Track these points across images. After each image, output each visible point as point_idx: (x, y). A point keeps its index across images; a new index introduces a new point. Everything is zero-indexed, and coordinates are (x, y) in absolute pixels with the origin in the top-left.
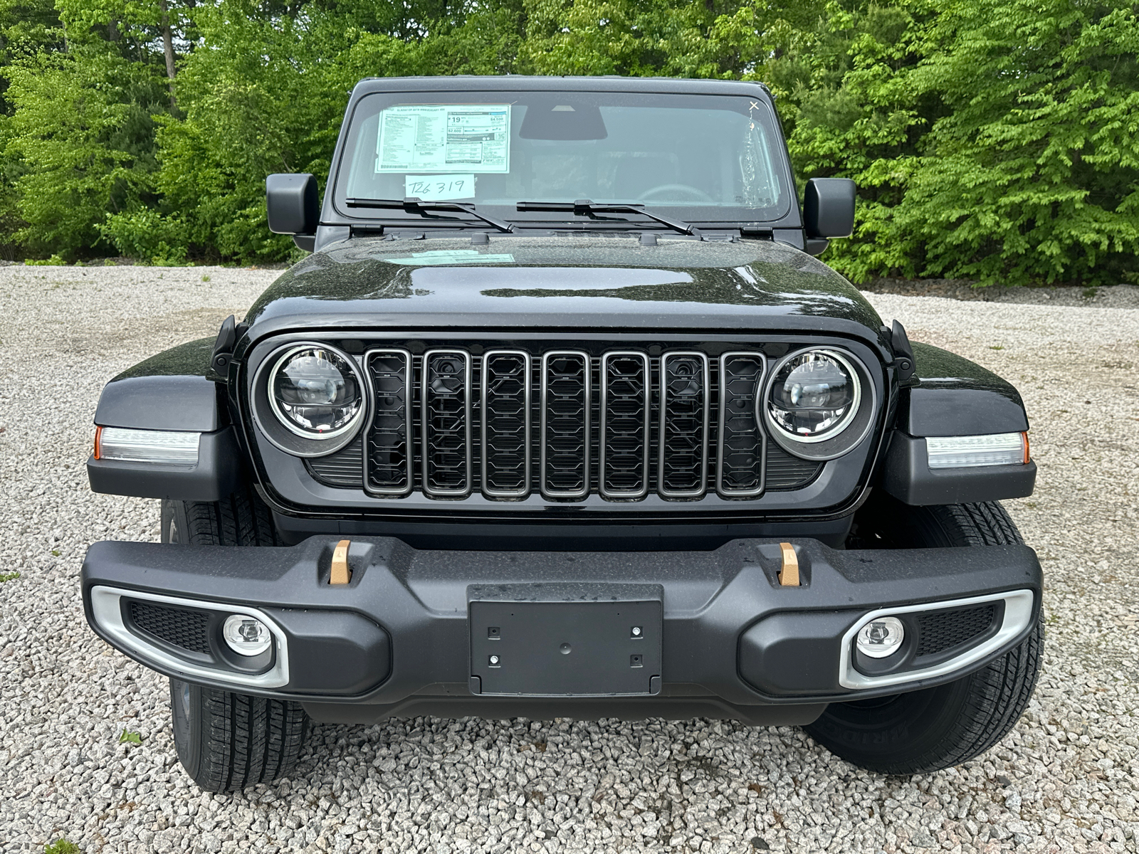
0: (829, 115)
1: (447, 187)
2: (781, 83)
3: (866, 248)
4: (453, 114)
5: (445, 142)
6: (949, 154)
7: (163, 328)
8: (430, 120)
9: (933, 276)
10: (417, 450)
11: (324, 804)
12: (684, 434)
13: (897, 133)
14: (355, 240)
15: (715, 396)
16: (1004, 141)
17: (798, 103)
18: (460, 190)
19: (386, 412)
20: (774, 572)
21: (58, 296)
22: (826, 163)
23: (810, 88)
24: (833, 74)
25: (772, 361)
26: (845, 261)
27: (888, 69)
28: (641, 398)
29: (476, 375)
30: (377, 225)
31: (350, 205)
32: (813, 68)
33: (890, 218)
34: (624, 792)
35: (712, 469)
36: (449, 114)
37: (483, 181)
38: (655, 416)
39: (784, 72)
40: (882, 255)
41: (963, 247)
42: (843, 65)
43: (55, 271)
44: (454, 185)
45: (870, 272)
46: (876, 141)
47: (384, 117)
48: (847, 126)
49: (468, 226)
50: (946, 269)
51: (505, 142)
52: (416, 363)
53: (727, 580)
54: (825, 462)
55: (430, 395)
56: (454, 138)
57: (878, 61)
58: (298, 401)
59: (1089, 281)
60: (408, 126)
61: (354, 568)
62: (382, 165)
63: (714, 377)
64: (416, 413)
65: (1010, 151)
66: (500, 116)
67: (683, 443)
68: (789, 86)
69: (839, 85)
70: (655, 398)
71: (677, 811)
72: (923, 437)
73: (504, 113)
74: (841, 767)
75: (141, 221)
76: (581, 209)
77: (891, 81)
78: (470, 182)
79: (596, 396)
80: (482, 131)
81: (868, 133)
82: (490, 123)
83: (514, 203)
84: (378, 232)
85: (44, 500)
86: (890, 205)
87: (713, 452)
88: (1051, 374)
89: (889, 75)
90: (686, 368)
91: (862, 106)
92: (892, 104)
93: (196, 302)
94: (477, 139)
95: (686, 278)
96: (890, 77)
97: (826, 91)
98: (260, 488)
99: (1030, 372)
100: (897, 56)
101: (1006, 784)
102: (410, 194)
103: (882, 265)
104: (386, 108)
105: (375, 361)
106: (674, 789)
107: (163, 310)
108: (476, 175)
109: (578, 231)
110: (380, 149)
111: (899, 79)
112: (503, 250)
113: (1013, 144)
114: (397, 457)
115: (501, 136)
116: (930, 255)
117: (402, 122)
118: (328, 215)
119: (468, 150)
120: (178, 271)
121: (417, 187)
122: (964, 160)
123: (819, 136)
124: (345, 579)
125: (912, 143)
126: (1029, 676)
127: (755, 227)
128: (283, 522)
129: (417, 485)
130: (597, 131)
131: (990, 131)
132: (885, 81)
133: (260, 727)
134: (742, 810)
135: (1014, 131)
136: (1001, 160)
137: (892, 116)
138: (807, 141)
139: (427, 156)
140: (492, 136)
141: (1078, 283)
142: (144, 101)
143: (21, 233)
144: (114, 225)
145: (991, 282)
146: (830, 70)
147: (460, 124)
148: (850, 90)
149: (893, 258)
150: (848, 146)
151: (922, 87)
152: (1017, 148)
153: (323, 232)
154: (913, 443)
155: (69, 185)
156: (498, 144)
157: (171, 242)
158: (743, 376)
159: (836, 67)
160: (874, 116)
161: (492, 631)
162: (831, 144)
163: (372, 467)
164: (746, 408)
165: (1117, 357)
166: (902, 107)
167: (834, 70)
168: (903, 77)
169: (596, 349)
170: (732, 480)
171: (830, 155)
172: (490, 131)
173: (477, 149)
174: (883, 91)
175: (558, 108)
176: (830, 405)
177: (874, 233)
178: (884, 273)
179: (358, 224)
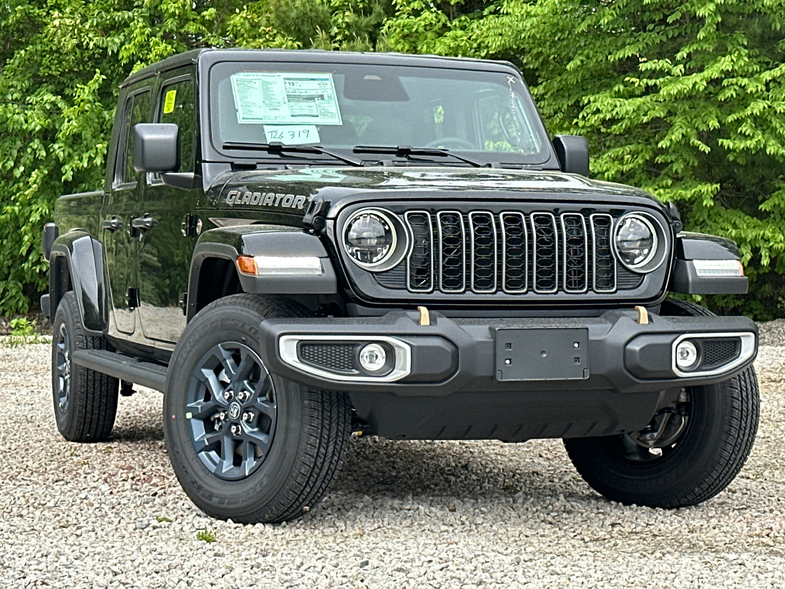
1: (297, 134)
2: (288, 30)
4: (288, 79)
5: (286, 100)
8: (270, 84)
10: (436, 267)
15: (589, 237)
16: (613, 121)
18: (312, 138)
19: (419, 245)
20: (635, 321)
24: (364, 21)
25: (616, 219)
27: (443, 18)
28: (553, 237)
29: (466, 224)
30: (253, 162)
31: (225, 147)
32: (335, 10)
35: (590, 278)
36: (285, 79)
37: (323, 129)
38: (560, 248)
39: (293, 14)
44: (301, 133)
47: (235, 81)
51: (333, 101)
52: (434, 218)
53: (614, 322)
54: (645, 274)
55: (443, 235)
56: (291, 98)
60: (254, 88)
62: (242, 117)
63: (587, 226)
64: (434, 246)
65: (621, 134)
66: (325, 82)
67: (573, 263)
70: (560, 237)
72: (691, 260)
73: (327, 79)
76: (403, 152)
77: (448, 34)
78: (314, 132)
79: (530, 237)
80: (313, 93)
82: (318, 87)
83: (352, 147)
84: (253, 167)
87: (590, 268)
89: (444, 25)
94: (311, 98)
96: (445, 28)
102: (270, 140)
104: (234, 73)
105: (410, 217)
108: (317, 126)
110: (238, 105)
111: (460, 32)
113: (625, 124)
114: (425, 271)
115: (329, 97)
117: (249, 85)
118: (207, 155)
119: (304, 107)
121: (274, 134)
124: (428, 323)
126: (754, 416)
129: (435, 287)
130: (402, 96)
131: (598, 105)
132: (440, 34)
135: (628, 106)
136: (609, 147)
139: (275, 111)
140: (322, 97)
146: (359, 15)
147: (295, 87)
152: (628, 131)
154: (687, 262)
156: (329, 103)
158: (603, 227)
161: (508, 345)
163: (412, 277)
164: (605, 244)
167: (366, 15)
168: (463, 28)
170: (600, 284)
172: (320, 93)
173: (312, 107)
175: (367, 77)
176: (641, 248)
179: (237, 162)
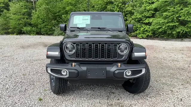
0: (140, 12)
3: (146, 32)
6: (159, 18)
7: (35, 45)
9: (156, 37)
10: (81, 54)
11: (69, 95)
12: (109, 52)
13: (151, 14)
14: (71, 32)
15: (112, 48)
16: (167, 16)
17: (135, 10)
18: (84, 26)
19: (78, 50)
20: (118, 66)
21: (18, 40)
22: (139, 19)
23: (137, 7)
25: (118, 45)
26: (143, 34)
28: (104, 49)
29: (87, 46)
30: (74, 30)
31: (70, 28)
32: (137, 4)
33: (149, 28)
34: (103, 95)
35: (112, 56)
36: (82, 17)
37: (87, 25)
38: (106, 50)
39: (132, 5)
40: (148, 33)
41: (161, 32)
42: (142, 4)
43: (15, 36)
45: (147, 36)
46: (147, 16)
47: (75, 17)
48: (142, 13)
49: (85, 30)
50: (159, 36)
52: (81, 45)
53: (113, 67)
54: (124, 55)
55: (82, 48)
56: (83, 20)
57: (147, 3)
58: (68, 49)
59: (182, 38)
60: (77, 18)
61: (75, 66)
62: (74, 23)
63: (112, 46)
64: (81, 50)
67: (109, 53)
68: (133, 7)
69: (141, 7)
70: (106, 48)
71: (109, 97)
72: (134, 53)
73: (89, 16)
74: (129, 93)
75: (29, 28)
76: (99, 28)
79: (100, 48)
81: (146, 14)
83: (91, 27)
84: (74, 31)
85: (26, 67)
86: (150, 26)
87: (112, 54)
88: (171, 51)
89: (149, 5)
90: (109, 46)
91: (145, 10)
92: (150, 10)
93: (40, 41)
95: (110, 36)
97: (139, 8)
98: (64, 58)
99: (168, 51)
100: (151, 2)
101: (148, 95)
102: (78, 26)
103: (148, 35)
105: (76, 45)
106: (109, 95)
107: (35, 42)
109: (98, 31)
112: (89, 33)
114: (79, 55)
116: (156, 33)
118: (68, 29)
120: (35, 36)
122: (161, 19)
123: (138, 15)
124: (74, 66)
125: (153, 16)
127: (120, 30)
128: (67, 62)
129: (81, 58)
130: (101, 19)
133: (62, 85)
134: (117, 97)
136: (167, 19)
137: (150, 12)
138: (136, 16)
139: (80, 22)
140: (88, 19)
141: (180, 38)
142: (30, 9)
143: (10, 30)
144: (25, 29)
145: (166, 37)
147: (84, 18)
148: (143, 8)
149: (150, 34)
150: (143, 16)
151: (154, 7)
153: (67, 31)
155: (17, 22)
157: (34, 32)
158: (115, 46)
159: (141, 4)
160: (147, 12)
161: (89, 71)
162: (140, 16)
163: (76, 56)
164: (116, 50)
165: (182, 49)
166: (151, 10)
168: (151, 5)
169: (100, 43)
170: (114, 57)
171: (140, 18)
173: (86, 21)
174: (148, 8)
176: (125, 50)
177: (147, 30)
178: (149, 36)
179: (71, 30)
